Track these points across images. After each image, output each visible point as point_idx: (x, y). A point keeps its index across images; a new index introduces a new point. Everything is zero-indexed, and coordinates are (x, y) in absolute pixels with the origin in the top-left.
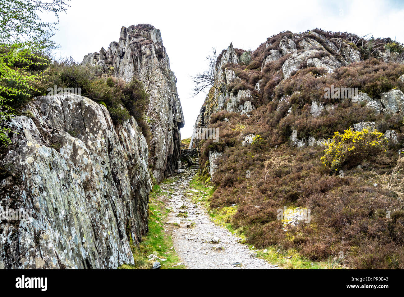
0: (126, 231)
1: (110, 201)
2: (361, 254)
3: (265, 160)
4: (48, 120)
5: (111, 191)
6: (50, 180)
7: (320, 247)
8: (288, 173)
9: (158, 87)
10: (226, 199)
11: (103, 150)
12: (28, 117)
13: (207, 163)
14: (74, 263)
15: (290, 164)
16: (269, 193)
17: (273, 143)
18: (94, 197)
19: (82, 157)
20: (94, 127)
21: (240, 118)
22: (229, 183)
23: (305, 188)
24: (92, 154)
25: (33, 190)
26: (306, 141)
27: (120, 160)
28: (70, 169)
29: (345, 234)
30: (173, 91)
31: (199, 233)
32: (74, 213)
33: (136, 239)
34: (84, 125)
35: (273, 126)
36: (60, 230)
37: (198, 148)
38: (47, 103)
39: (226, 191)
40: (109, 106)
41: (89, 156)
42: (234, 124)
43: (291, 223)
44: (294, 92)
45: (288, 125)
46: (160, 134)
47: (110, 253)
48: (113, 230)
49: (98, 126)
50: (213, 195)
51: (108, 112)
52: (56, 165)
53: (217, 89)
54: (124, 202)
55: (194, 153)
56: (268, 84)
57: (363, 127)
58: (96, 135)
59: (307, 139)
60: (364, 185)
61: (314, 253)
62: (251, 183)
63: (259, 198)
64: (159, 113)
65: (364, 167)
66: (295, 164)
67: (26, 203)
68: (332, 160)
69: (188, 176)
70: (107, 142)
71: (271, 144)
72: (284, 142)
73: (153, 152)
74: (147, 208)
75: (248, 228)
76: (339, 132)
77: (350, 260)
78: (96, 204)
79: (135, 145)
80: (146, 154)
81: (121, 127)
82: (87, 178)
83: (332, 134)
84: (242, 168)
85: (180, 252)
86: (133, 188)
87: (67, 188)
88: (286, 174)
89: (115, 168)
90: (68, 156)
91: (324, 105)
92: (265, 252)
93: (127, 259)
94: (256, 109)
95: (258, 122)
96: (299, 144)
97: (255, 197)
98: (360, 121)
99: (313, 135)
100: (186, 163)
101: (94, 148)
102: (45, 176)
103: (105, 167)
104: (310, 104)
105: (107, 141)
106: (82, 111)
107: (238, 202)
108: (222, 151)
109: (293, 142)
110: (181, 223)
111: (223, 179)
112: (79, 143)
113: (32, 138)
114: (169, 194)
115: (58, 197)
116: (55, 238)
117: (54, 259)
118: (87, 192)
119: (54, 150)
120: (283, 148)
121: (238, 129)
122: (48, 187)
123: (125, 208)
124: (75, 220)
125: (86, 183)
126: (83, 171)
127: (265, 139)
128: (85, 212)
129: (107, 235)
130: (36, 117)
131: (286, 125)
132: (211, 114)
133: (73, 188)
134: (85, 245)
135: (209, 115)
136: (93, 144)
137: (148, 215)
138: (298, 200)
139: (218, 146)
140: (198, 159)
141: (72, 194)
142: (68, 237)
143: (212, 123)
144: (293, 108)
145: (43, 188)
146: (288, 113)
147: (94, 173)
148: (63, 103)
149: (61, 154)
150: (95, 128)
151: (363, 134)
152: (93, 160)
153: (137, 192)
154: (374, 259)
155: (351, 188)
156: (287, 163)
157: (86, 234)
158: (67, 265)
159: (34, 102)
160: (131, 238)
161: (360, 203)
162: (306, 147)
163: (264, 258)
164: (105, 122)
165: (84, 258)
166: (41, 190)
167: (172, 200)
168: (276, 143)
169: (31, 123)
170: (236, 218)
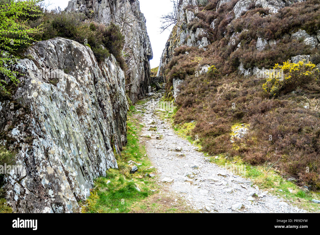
0: (111, 144)
1: (98, 122)
2: (290, 161)
3: (217, 86)
4: (45, 61)
5: (98, 114)
6: (52, 109)
7: (258, 155)
8: (235, 96)
9: (131, 27)
10: (186, 117)
11: (90, 83)
12: (30, 59)
13: (171, 88)
14: (74, 169)
15: (238, 89)
16: (221, 112)
17: (224, 72)
18: (86, 120)
19: (74, 89)
20: (82, 64)
21: (198, 51)
22: (189, 104)
23: (249, 109)
24: (82, 86)
25: (40, 117)
26: (251, 70)
27: (104, 90)
28: (66, 100)
29: (278, 145)
30: (144, 30)
31: (166, 143)
32: (71, 133)
33: (118, 149)
34: (74, 64)
35: (224, 58)
36: (62, 146)
37: (164, 76)
38: (43, 47)
39: (187, 110)
40: (93, 47)
41: (80, 89)
42: (193, 56)
43: (237, 136)
44: (243, 30)
45: (237, 57)
46: (134, 66)
47: (100, 161)
48: (101, 144)
49: (85, 64)
50: (176, 114)
51: (92, 52)
52: (55, 97)
53: (179, 27)
54: (109, 122)
55: (161, 80)
56: (221, 23)
57: (299, 59)
58: (84, 71)
59: (252, 69)
60: (296, 107)
61: (254, 160)
62: (206, 105)
63: (213, 116)
64: (132, 48)
65: (298, 93)
66: (242, 90)
67: (36, 128)
68: (272, 87)
69: (156, 98)
70: (93, 77)
71: (223, 73)
72: (234, 72)
73: (129, 80)
74: (126, 125)
75: (204, 140)
76: (279, 63)
77: (281, 165)
78: (87, 125)
79: (114, 77)
80: (123, 83)
81: (103, 64)
82: (79, 105)
83: (273, 65)
84: (199, 92)
85: (152, 158)
86: (114, 111)
87: (64, 115)
88: (234, 98)
89: (100, 96)
90: (64, 89)
91: (268, 41)
92: (217, 158)
93: (112, 164)
94: (211, 43)
95: (212, 54)
96: (245, 73)
97: (209, 115)
98: (297, 54)
99: (257, 66)
100: (155, 88)
101: (83, 82)
102: (48, 107)
103: (92, 96)
104: (256, 40)
105: (93, 75)
106: (71, 52)
107: (196, 119)
108: (184, 78)
109: (241, 71)
110: (152, 135)
111: (185, 101)
112: (71, 78)
113: (34, 77)
114: (142, 112)
115: (58, 121)
116: (59, 152)
117: (60, 168)
118: (80, 116)
119: (52, 85)
120: (232, 76)
121: (197, 60)
122: (51, 115)
123: (109, 127)
124: (73, 138)
125: (78, 109)
126: (75, 100)
127: (218, 69)
128: (79, 131)
129: (97, 148)
130: (36, 59)
131: (236, 57)
132: (174, 48)
133: (69, 114)
134: (82, 156)
135: (173, 49)
136: (82, 78)
137: (126, 130)
138: (243, 118)
139: (180, 74)
140: (164, 84)
141: (69, 119)
142: (68, 151)
143: (175, 56)
144: (242, 43)
145: (47, 116)
146: (237, 47)
147: (84, 101)
148: (56, 47)
149: (58, 88)
150: (83, 66)
151: (298, 65)
152: (83, 91)
153: (118, 113)
154: (299, 165)
155: (286, 110)
156: (235, 88)
157: (82, 148)
158: (70, 171)
159: (33, 47)
160: (114, 149)
161: (292, 122)
162: (251, 76)
163: (216, 163)
164: (90, 60)
165: (81, 166)
166: (46, 117)
167: (145, 118)
168: (227, 72)
169: (33, 65)
170: (195, 132)
